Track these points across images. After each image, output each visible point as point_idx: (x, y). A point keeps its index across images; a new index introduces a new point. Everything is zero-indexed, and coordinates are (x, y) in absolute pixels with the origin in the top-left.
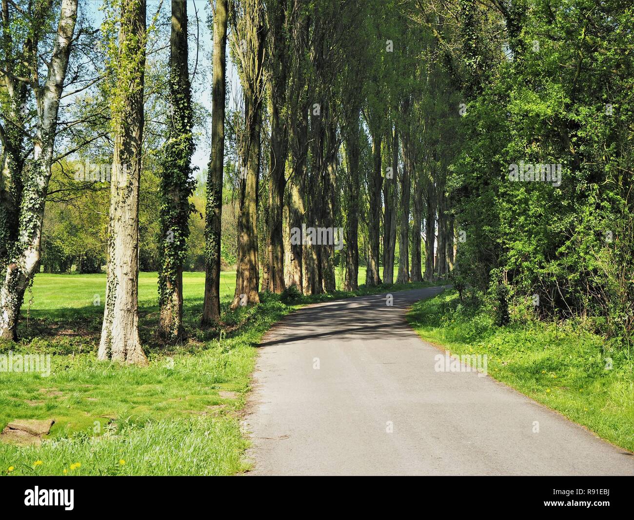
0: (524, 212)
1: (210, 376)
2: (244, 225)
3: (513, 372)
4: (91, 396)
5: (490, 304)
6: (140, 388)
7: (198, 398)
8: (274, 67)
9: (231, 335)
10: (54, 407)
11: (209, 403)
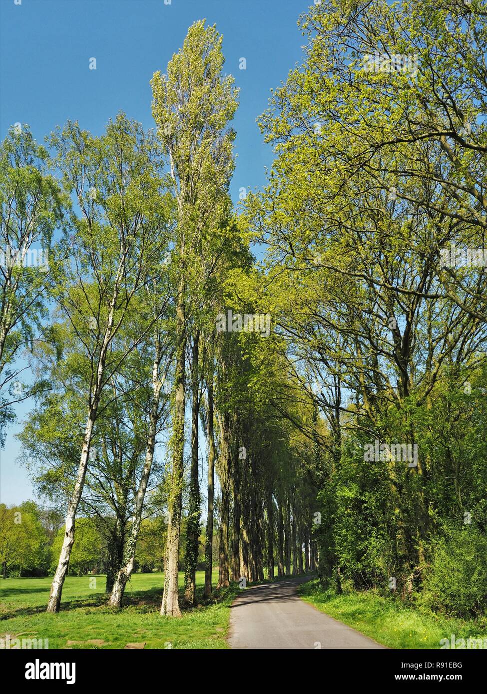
0: (346, 540)
1: (211, 621)
2: (222, 549)
3: (343, 615)
4: (160, 632)
5: (334, 583)
6: (181, 628)
7: (207, 631)
8: (234, 477)
9: (219, 602)
10: (145, 637)
11: (212, 633)
